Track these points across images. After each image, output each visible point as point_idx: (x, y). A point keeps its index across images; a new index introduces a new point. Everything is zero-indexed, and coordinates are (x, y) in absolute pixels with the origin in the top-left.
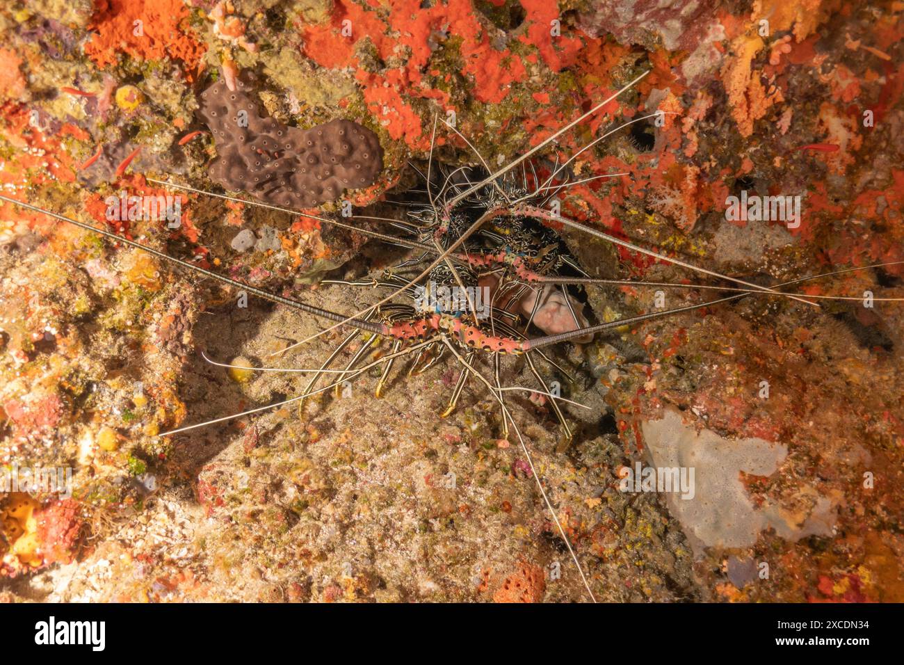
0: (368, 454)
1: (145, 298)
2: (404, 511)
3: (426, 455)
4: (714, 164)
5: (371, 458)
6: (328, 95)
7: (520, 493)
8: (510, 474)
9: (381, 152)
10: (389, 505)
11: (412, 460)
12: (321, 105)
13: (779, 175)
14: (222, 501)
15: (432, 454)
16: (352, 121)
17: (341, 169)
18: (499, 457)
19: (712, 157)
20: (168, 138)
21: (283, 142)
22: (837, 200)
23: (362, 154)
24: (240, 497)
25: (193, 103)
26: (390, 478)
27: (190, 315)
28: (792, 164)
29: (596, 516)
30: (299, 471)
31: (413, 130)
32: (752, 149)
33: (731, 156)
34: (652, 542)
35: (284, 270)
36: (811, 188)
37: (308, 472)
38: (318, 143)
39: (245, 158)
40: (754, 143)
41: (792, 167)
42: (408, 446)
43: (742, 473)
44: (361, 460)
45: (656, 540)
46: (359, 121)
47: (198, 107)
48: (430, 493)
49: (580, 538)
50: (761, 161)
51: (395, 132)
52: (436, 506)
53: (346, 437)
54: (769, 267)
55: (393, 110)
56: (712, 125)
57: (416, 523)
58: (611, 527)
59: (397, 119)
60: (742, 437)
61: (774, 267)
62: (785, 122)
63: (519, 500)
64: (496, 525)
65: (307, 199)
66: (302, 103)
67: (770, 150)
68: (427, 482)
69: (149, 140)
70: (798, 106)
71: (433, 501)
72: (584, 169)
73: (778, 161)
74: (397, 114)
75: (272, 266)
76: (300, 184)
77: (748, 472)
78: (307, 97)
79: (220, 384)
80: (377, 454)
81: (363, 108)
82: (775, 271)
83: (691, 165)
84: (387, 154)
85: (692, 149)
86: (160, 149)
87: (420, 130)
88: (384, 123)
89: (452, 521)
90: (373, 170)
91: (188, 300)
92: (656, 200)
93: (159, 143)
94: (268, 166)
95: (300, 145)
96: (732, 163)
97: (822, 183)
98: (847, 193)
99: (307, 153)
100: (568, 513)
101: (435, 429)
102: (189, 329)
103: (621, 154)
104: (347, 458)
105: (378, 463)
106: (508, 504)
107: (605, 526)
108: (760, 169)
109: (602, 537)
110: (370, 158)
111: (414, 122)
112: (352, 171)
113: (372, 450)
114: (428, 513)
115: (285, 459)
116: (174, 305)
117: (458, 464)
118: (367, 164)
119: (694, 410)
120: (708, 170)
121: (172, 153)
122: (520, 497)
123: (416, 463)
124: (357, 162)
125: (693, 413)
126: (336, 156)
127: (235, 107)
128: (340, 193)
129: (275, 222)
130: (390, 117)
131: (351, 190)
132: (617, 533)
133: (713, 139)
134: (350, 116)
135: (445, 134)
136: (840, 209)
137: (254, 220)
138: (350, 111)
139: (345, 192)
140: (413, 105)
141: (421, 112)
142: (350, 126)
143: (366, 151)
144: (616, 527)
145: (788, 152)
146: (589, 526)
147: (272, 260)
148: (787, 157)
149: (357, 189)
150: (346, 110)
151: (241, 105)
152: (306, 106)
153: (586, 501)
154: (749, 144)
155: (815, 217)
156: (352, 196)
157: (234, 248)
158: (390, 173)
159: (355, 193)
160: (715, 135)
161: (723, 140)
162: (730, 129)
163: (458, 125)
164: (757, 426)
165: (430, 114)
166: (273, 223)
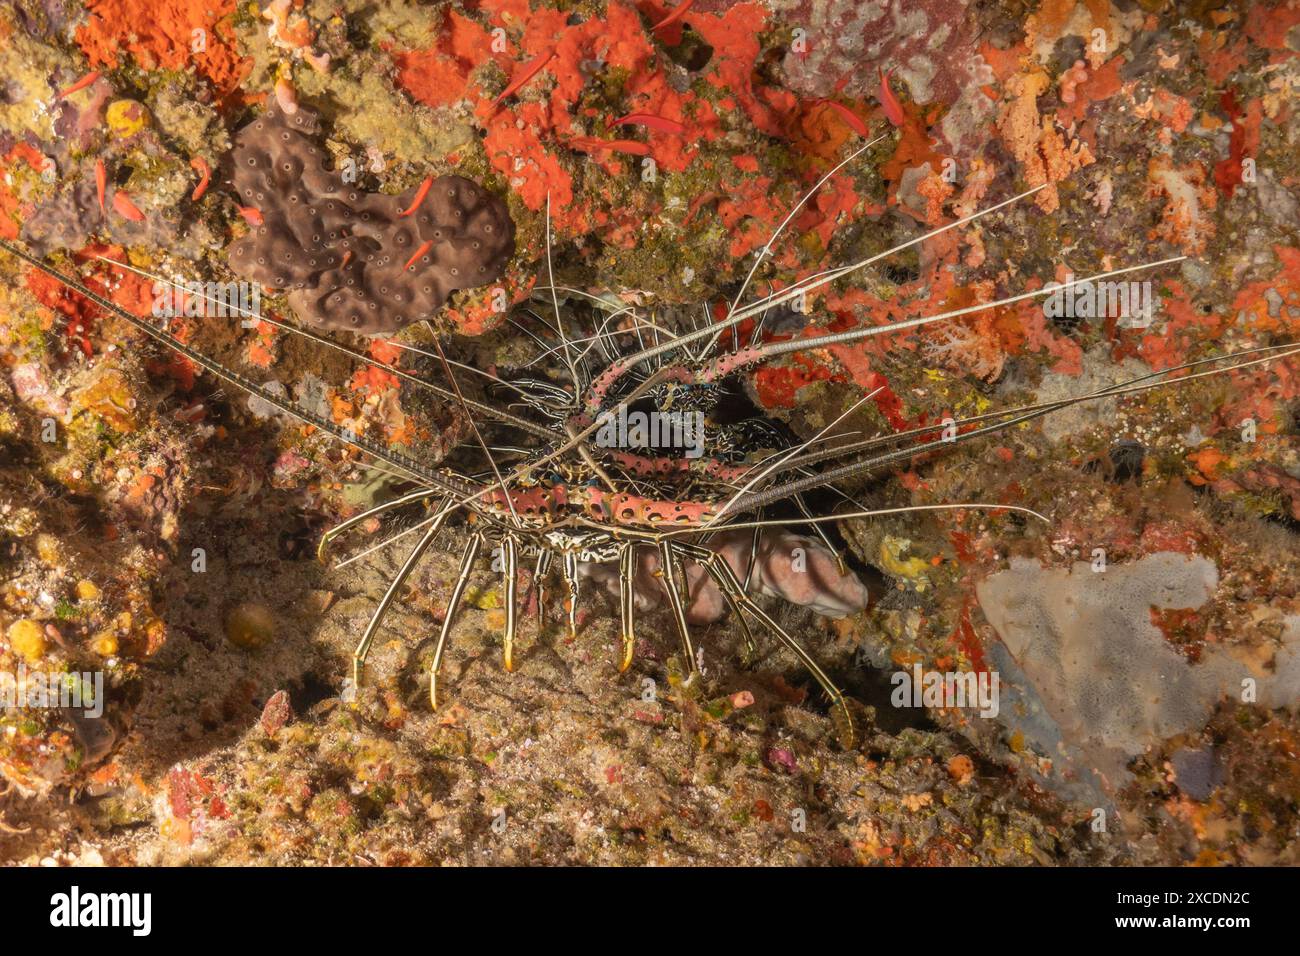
0: (496, 739)
1: (108, 439)
2: (575, 815)
3: (604, 737)
4: (1013, 272)
5: (504, 744)
6: (429, 145)
7: (784, 791)
8: (760, 766)
9: (512, 226)
10: (547, 807)
11: (580, 744)
12: (418, 158)
14: (222, 806)
15: (615, 737)
16: (470, 180)
17: (447, 249)
19: (1008, 262)
20: (180, 183)
21: (358, 210)
22: (1208, 309)
23: (482, 225)
24: (257, 798)
25: (222, 140)
26: (543, 771)
27: (178, 483)
29: (928, 823)
30: (371, 761)
31: (558, 195)
32: (1066, 250)
33: (1037, 259)
35: (334, 457)
36: (1165, 293)
37: (387, 762)
39: (296, 229)
40: (1068, 240)
42: (570, 728)
43: (1154, 608)
44: (485, 748)
46: (478, 180)
47: (229, 146)
48: (621, 791)
50: (1083, 266)
51: (532, 197)
52: (633, 809)
53: (455, 714)
54: (1132, 430)
55: (531, 162)
57: (600, 831)
58: (959, 840)
59: (536, 176)
60: (1140, 557)
61: (1139, 429)
62: (1105, 192)
63: (785, 801)
64: (750, 839)
65: (386, 314)
66: (389, 157)
67: (1092, 248)
68: (611, 780)
69: (148, 185)
70: (1119, 169)
71: (627, 802)
72: (819, 307)
73: (1107, 263)
74: (536, 168)
75: (313, 452)
76: (376, 286)
77: (1163, 606)
78: (398, 144)
79: (211, 648)
80: (514, 739)
81: (483, 163)
82: (1142, 436)
83: (979, 281)
84: (520, 231)
85: (978, 256)
86: (164, 202)
87: (570, 196)
88: (518, 182)
89: (666, 831)
91: (177, 458)
92: (936, 346)
93: (164, 191)
95: (385, 215)
96: (1040, 270)
97: (1177, 283)
98: (1219, 293)
99: (394, 229)
100: (877, 824)
102: (175, 512)
103: (872, 287)
104: (459, 744)
105: (519, 751)
106: (766, 805)
107: (947, 837)
110: (494, 232)
111: (564, 182)
112: (467, 254)
113: (505, 732)
114: (620, 817)
115: (344, 740)
116: (154, 462)
117: (665, 751)
118: (490, 243)
119: (1056, 548)
120: (1006, 281)
121: (182, 210)
122: (784, 797)
123: (587, 750)
124: (474, 238)
125: (1055, 553)
126: (443, 229)
127: (287, 151)
128: (444, 299)
129: (325, 369)
130: (525, 173)
131: (462, 295)
132: (971, 852)
133: (1006, 238)
134: (463, 173)
135: (606, 207)
136: (1215, 320)
137: (290, 362)
138: (462, 166)
139: (450, 300)
140: (560, 156)
141: (571, 167)
142: (463, 184)
143: (489, 222)
144: (967, 839)
145: (1120, 246)
146: (917, 843)
147: (314, 440)
148: (1120, 253)
149: (471, 292)
150: (457, 166)
151: (295, 150)
152: (395, 163)
153: (904, 802)
154: (1060, 242)
155: (1181, 336)
156: (461, 309)
157: (252, 409)
158: (523, 265)
159: (467, 299)
160: (1008, 232)
161: (1021, 237)
162: (1027, 219)
163: (626, 194)
164: (1158, 534)
165: (582, 173)
166: (320, 370)
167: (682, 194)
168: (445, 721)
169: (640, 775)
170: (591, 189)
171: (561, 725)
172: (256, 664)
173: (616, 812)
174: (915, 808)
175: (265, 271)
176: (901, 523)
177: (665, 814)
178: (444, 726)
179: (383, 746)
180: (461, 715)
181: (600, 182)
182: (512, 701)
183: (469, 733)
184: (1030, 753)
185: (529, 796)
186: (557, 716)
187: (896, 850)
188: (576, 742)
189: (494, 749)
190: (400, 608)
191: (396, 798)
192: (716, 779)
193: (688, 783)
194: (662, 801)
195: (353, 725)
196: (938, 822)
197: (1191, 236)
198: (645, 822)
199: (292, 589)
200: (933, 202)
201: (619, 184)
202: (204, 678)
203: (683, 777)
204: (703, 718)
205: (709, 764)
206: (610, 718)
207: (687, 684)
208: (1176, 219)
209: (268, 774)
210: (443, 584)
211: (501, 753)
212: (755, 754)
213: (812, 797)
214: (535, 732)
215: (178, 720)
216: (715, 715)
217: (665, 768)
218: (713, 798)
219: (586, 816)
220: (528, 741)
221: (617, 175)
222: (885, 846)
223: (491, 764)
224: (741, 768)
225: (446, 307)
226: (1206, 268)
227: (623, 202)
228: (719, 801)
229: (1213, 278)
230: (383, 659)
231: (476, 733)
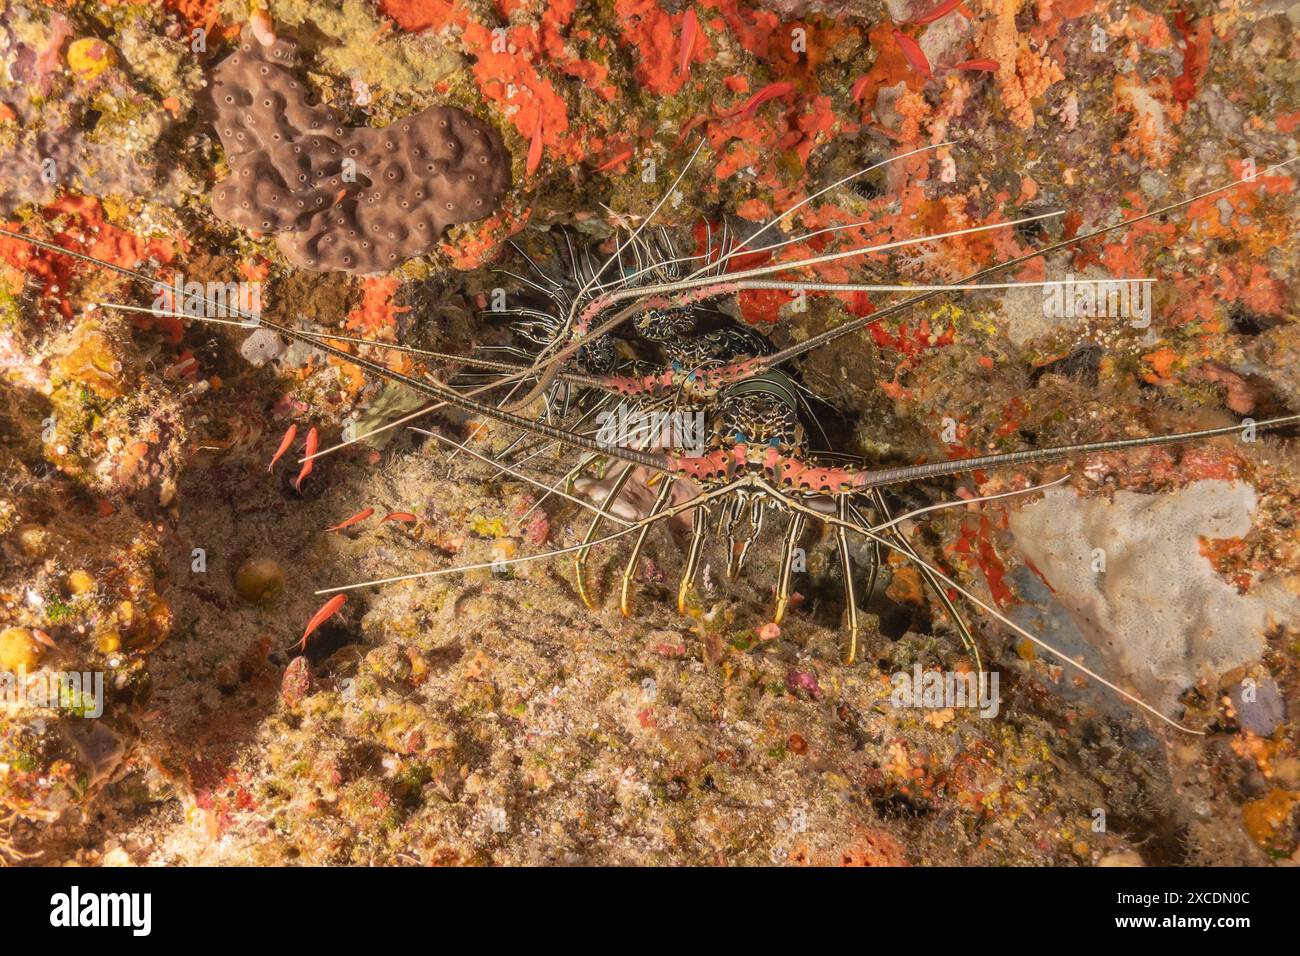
0: (524, 690)
1: (95, 408)
2: (617, 771)
3: (632, 678)
4: (985, 187)
5: (532, 694)
6: (416, 74)
7: (814, 720)
8: (786, 693)
9: (508, 155)
10: (586, 764)
11: (609, 689)
12: (405, 89)
13: (1075, 195)
14: (249, 798)
15: (642, 676)
16: (461, 110)
17: (442, 183)
18: (761, 667)
19: (980, 176)
20: (152, 127)
21: (345, 145)
22: (1164, 218)
23: (477, 156)
24: (284, 784)
25: (196, 78)
26: (576, 723)
27: (174, 447)
28: (1090, 176)
29: (953, 739)
30: (399, 729)
31: (554, 122)
32: (1030, 165)
33: (1005, 173)
34: (1056, 768)
35: (333, 399)
36: (1125, 204)
37: (417, 728)
38: (404, 144)
39: (282, 170)
40: (1032, 154)
41: (1092, 181)
42: (596, 670)
43: (1203, 539)
44: (514, 700)
45: (1062, 765)
46: (470, 109)
47: (204, 83)
48: (657, 737)
49: (935, 784)
50: (1047, 179)
51: (527, 126)
52: (673, 758)
53: (479, 664)
54: (1093, 334)
55: (524, 88)
56: (971, 132)
57: (645, 788)
58: (983, 754)
59: (531, 103)
60: (1183, 485)
61: (1100, 332)
62: (1071, 109)
63: (817, 731)
64: (789, 777)
65: (380, 251)
66: (375, 88)
67: (1055, 161)
68: (644, 724)
69: (118, 130)
70: (1084, 86)
71: (665, 750)
72: (797, 224)
73: (1069, 176)
74: (530, 94)
75: (312, 396)
76: (367, 223)
77: (1211, 536)
79: (222, 607)
80: (542, 688)
81: (474, 91)
82: (1102, 339)
83: (950, 196)
84: (515, 160)
85: (949, 172)
86: (137, 147)
87: (566, 123)
88: (511, 110)
89: (709, 779)
90: (495, 186)
91: (171, 420)
92: (909, 259)
93: (137, 134)
94: (319, 185)
95: (374, 150)
96: (1008, 184)
97: (1135, 194)
99: (384, 164)
100: (904, 744)
101: (637, 639)
102: (172, 477)
103: (844, 203)
104: (488, 698)
105: (548, 701)
106: (799, 739)
107: (972, 753)
108: (1048, 191)
109: (972, 775)
110: (490, 163)
111: (558, 108)
112: (462, 187)
113: (532, 681)
114: (661, 768)
115: (370, 707)
116: (147, 427)
117: (693, 686)
118: (485, 175)
119: (1089, 474)
120: (978, 195)
121: (157, 154)
122: (815, 727)
123: (616, 694)
124: (469, 171)
125: (1089, 480)
126: (437, 162)
127: (266, 86)
128: (438, 235)
129: (318, 311)
130: (519, 100)
131: (457, 229)
132: (995, 764)
133: (975, 153)
134: (455, 102)
135: (602, 133)
136: (1170, 229)
137: (282, 306)
138: (453, 95)
139: (445, 235)
140: (554, 82)
141: (566, 93)
142: (455, 116)
143: (483, 153)
144: (991, 753)
145: (1082, 159)
146: (945, 760)
147: (312, 383)
148: (1081, 166)
149: (467, 227)
150: (447, 95)
151: (277, 84)
152: (381, 93)
153: (927, 719)
154: (1025, 156)
155: (1140, 244)
156: (457, 244)
157: (246, 357)
158: (519, 196)
159: (463, 234)
160: (978, 148)
161: (989, 153)
162: (997, 135)
163: (621, 119)
164: (1198, 461)
165: (578, 99)
166: (313, 312)
167: (674, 116)
168: (469, 674)
169: (672, 717)
170: (586, 114)
171: (586, 666)
172: (270, 618)
173: (657, 764)
174: (939, 725)
175: (250, 215)
176: (882, 430)
177: (705, 762)
178: (469, 679)
179: (411, 710)
180: (485, 666)
181: (595, 107)
182: (535, 644)
183: (496, 685)
184: (1041, 661)
185: (567, 755)
186: (582, 657)
187: (926, 770)
188: (604, 688)
189: (523, 702)
190: (408, 543)
191: (433, 775)
192: (746, 713)
193: (719, 718)
194: (700, 745)
195: (378, 691)
196: (962, 736)
197: (1157, 150)
198: (686, 771)
199: (300, 532)
200: (911, 121)
201: (614, 109)
202: (218, 640)
203: (714, 713)
204: (728, 651)
205: (739, 699)
206: (633, 653)
207: (710, 617)
208: (1142, 132)
209: (295, 758)
210: (448, 514)
211: (531, 704)
212: (780, 683)
213: (836, 718)
214: (562, 676)
215: (195, 687)
216: (740, 647)
217: (696, 706)
218: (745, 733)
219: (628, 773)
220: (557, 688)
221: (612, 101)
222: (915, 768)
223: (522, 717)
224: (769, 698)
225: (441, 243)
226: (1162, 180)
227: (618, 127)
228: (750, 734)
229: (1169, 188)
230: (396, 599)
231: (503, 684)
